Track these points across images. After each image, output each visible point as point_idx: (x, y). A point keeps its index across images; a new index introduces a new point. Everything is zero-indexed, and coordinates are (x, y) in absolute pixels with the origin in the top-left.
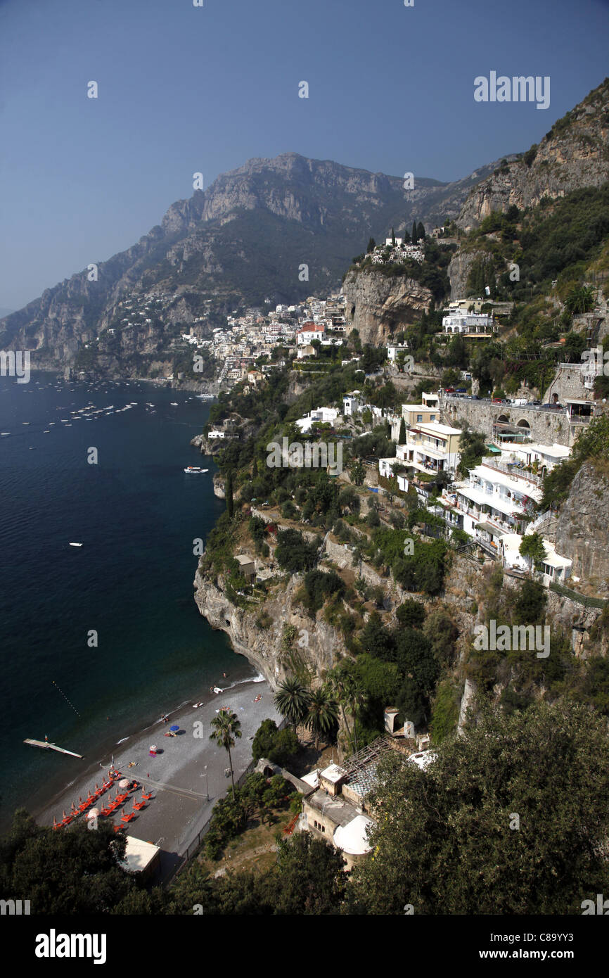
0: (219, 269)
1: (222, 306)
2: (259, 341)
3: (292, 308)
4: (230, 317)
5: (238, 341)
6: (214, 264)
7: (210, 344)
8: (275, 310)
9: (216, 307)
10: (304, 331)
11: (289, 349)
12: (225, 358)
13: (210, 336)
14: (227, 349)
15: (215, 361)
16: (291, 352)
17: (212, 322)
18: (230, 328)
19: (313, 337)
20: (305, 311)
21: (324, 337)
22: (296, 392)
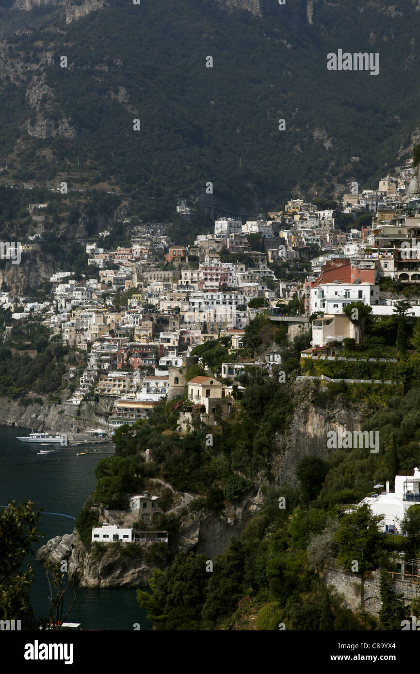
0: (67, 130)
1: (73, 219)
2: (175, 304)
3: (251, 227)
4: (93, 246)
5: (120, 303)
6: (55, 118)
7: (45, 310)
8: (213, 232)
9: (59, 220)
10: (325, 281)
11: (286, 324)
12: (90, 345)
13: (43, 292)
14: (93, 323)
15: (63, 351)
16: (294, 332)
17: (50, 257)
18: (94, 272)
19: (347, 295)
20: (284, 234)
21: (377, 296)
22: (310, 429)
